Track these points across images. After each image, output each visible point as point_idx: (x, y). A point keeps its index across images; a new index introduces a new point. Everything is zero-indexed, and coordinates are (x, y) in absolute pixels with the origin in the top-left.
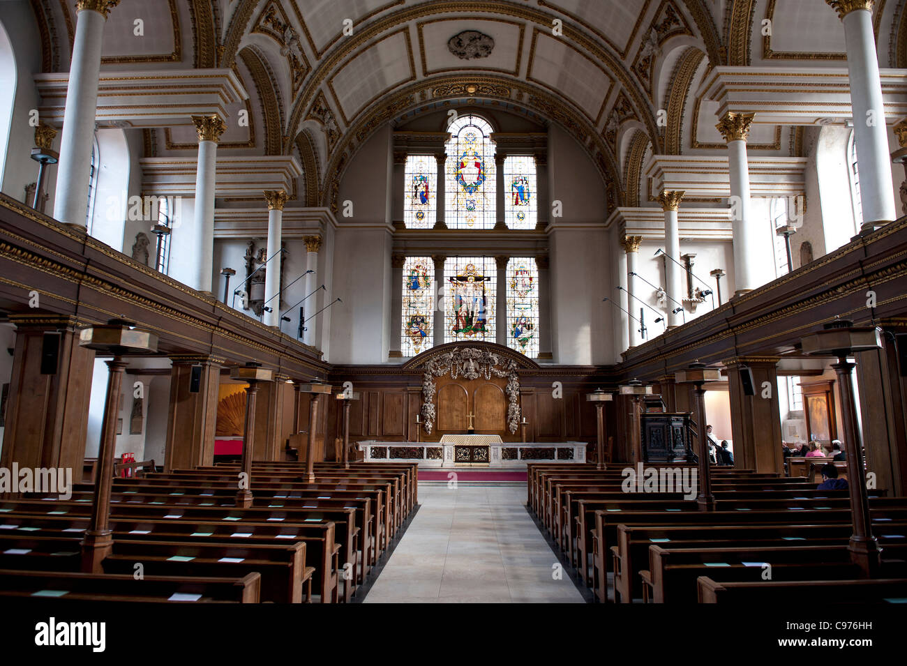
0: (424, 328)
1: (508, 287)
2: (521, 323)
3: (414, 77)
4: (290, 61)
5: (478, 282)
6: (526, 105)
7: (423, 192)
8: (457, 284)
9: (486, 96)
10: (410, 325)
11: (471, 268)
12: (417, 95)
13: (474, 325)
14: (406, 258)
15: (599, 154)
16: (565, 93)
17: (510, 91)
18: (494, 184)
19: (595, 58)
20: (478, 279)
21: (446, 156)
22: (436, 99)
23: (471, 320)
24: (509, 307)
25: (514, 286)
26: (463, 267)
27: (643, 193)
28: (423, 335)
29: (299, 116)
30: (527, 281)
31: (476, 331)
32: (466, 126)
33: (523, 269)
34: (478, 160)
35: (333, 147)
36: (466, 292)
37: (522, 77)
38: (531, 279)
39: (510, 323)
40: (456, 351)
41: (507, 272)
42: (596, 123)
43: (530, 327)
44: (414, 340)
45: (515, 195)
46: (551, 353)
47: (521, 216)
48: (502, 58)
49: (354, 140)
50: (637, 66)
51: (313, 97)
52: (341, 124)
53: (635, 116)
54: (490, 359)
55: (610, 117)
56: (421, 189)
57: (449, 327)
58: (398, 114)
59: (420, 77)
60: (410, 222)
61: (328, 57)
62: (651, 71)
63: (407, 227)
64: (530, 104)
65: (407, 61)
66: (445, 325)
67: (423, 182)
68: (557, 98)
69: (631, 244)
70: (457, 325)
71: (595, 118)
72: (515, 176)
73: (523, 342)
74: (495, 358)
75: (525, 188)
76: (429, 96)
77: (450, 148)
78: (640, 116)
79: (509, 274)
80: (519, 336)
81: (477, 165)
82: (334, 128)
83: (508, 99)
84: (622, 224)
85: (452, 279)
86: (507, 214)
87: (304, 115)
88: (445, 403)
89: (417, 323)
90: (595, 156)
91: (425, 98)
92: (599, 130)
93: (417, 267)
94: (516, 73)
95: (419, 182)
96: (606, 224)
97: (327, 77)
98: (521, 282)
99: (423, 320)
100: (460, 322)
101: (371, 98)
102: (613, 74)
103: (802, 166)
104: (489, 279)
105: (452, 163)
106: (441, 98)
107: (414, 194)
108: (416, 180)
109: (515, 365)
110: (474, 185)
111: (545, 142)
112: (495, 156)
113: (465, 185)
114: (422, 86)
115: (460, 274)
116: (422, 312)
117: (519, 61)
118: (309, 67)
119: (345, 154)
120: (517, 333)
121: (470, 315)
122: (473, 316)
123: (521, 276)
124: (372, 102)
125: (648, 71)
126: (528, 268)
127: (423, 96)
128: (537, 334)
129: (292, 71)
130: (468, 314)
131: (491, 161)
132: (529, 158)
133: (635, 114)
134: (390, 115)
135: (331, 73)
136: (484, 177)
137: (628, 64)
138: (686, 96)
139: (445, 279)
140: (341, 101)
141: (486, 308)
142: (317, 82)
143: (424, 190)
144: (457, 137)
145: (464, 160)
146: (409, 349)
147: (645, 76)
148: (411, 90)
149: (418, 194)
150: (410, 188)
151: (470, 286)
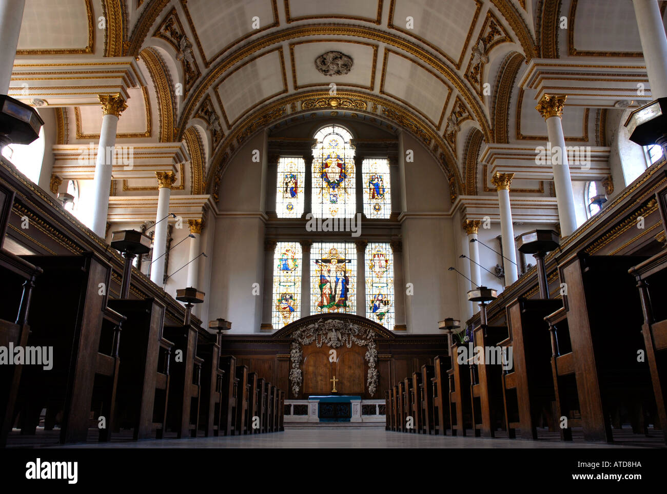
0: (292, 304)
1: (367, 268)
2: (378, 300)
3: (286, 91)
4: (184, 65)
5: (340, 264)
6: (380, 117)
7: (292, 188)
8: (322, 265)
9: (347, 109)
10: (280, 301)
11: (334, 252)
12: (288, 107)
13: (337, 301)
14: (278, 243)
15: (442, 154)
16: (412, 103)
17: (366, 104)
18: (354, 181)
19: (435, 71)
20: (340, 261)
21: (312, 158)
22: (304, 111)
23: (334, 297)
24: (368, 286)
25: (372, 267)
26: (327, 251)
27: (480, 185)
28: (292, 310)
29: (189, 113)
30: (383, 263)
31: (338, 306)
32: (330, 134)
33: (379, 253)
34: (340, 162)
35: (217, 146)
36: (329, 273)
37: (377, 91)
38: (386, 261)
39: (369, 299)
40: (321, 322)
41: (366, 255)
42: (438, 128)
43: (386, 303)
44: (283, 314)
45: (372, 191)
46: (405, 325)
47: (377, 207)
48: (360, 75)
49: (235, 142)
50: (470, 74)
51: (201, 99)
52: (224, 127)
53: (470, 117)
54: (351, 329)
55: (450, 120)
56: (290, 185)
57: (315, 304)
58: (273, 122)
59: (291, 90)
60: (282, 212)
61: (215, 67)
62: (481, 76)
63: (279, 217)
64: (384, 116)
65: (280, 77)
66: (311, 301)
67: (293, 179)
68: (405, 109)
69: (472, 227)
70: (322, 302)
71: (437, 123)
72: (372, 175)
73: (381, 316)
74: (356, 327)
75: (380, 185)
76: (299, 109)
77: (316, 152)
78: (474, 115)
79: (368, 256)
80: (377, 311)
81: (339, 165)
82: (218, 129)
83: (364, 112)
84: (462, 209)
85: (317, 261)
86: (365, 206)
87: (193, 113)
88: (311, 369)
89: (287, 300)
90: (438, 156)
91: (295, 110)
92: (441, 133)
93: (287, 251)
94: (372, 88)
95: (290, 179)
96: (450, 213)
97: (214, 84)
98: (378, 264)
99: (291, 297)
100: (325, 299)
101: (250, 106)
102: (450, 83)
103: (607, 154)
104: (350, 261)
105: (318, 164)
106: (308, 110)
107: (285, 189)
108: (287, 177)
109: (373, 334)
110: (337, 182)
111: (396, 147)
112: (355, 158)
113: (329, 182)
114: (292, 99)
115: (325, 257)
116: (291, 290)
117: (373, 77)
118: (199, 74)
119: (226, 154)
120: (375, 308)
121: (333, 293)
122: (336, 294)
123: (378, 259)
124: (251, 109)
125: (478, 77)
126: (384, 252)
127: (293, 108)
128: (392, 310)
129: (185, 75)
130: (331, 292)
131: (351, 162)
132: (384, 160)
133: (470, 114)
134: (266, 123)
135: (217, 81)
136: (345, 175)
137: (462, 73)
138: (510, 97)
139: (311, 261)
140: (225, 107)
141: (348, 287)
142: (205, 87)
143: (294, 186)
144: (322, 142)
145: (328, 161)
146: (278, 322)
147: (476, 81)
148: (284, 101)
149: (289, 189)
150: (282, 184)
151: (333, 267)
